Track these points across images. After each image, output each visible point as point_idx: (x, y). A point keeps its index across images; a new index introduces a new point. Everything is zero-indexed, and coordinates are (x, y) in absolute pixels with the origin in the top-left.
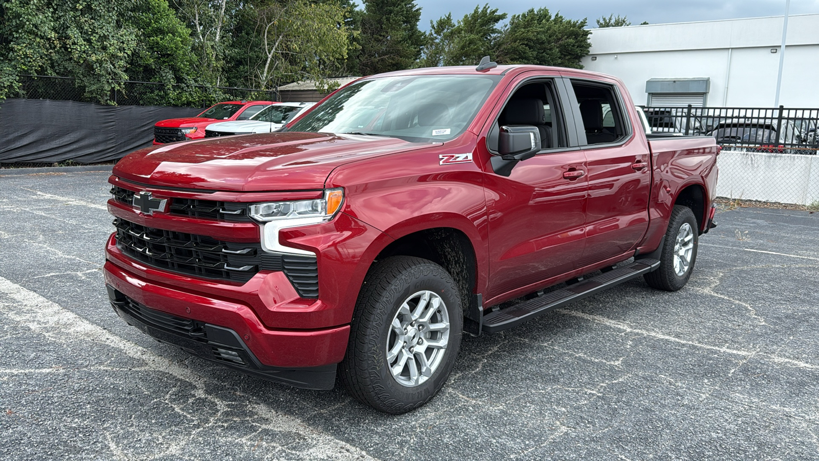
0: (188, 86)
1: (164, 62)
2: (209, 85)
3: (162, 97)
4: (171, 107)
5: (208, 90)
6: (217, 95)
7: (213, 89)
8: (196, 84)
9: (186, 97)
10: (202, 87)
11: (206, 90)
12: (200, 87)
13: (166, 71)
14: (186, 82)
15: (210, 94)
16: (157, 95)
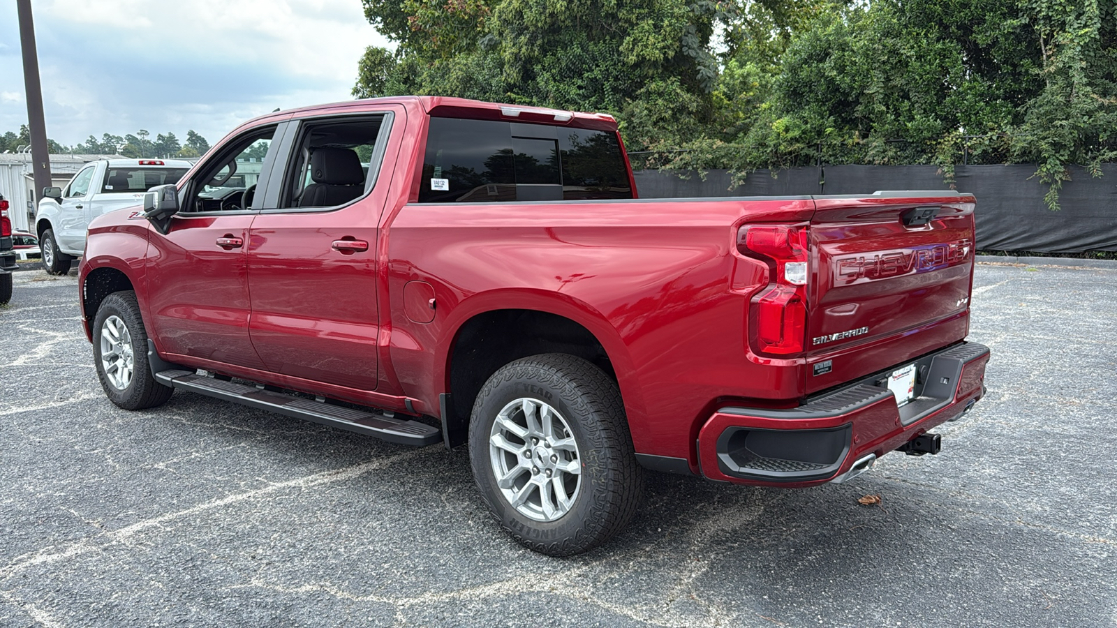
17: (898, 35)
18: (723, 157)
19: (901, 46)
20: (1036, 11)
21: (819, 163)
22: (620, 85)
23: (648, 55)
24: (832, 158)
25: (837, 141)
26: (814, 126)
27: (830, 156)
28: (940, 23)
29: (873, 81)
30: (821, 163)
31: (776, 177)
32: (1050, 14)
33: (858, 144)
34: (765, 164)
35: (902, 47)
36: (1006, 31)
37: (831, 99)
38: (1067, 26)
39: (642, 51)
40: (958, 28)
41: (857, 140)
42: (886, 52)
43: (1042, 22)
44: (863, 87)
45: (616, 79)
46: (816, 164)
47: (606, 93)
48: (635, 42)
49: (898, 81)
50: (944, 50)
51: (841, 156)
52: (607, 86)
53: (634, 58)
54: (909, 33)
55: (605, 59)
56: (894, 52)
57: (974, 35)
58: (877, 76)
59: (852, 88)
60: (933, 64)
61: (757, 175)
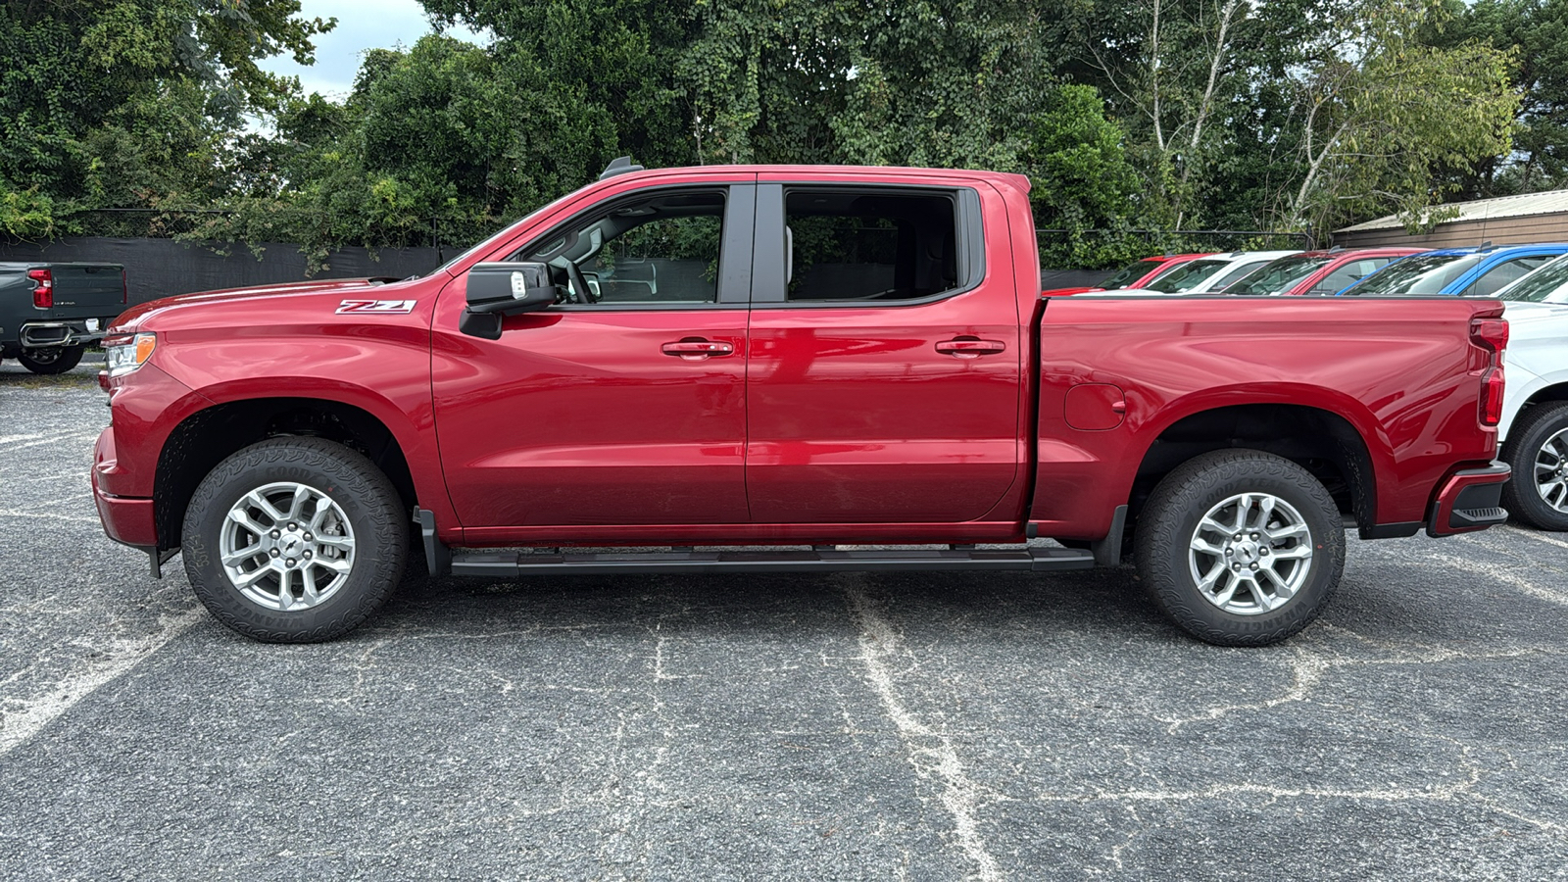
0: (1112, 233)
1: (1071, 194)
2: (1156, 230)
3: (1066, 255)
4: (1078, 272)
5: (1153, 239)
6: (1169, 247)
7: (1164, 235)
8: (1134, 229)
9: (1107, 253)
10: (1144, 233)
11: (1150, 239)
12: (1140, 233)
13: (1072, 209)
14: (1111, 226)
15: (1156, 245)
16: (1056, 251)
17: (543, 88)
18: (286, 225)
19: (546, 103)
20: (697, 84)
21: (435, 244)
22: (75, 97)
23: (136, 58)
24: (454, 238)
25: (462, 216)
26: (429, 193)
27: (451, 235)
28: (589, 80)
29: (513, 142)
30: (438, 244)
31: (377, 259)
32: (712, 90)
33: (489, 221)
34: (357, 242)
35: (549, 105)
36: (663, 103)
37: (448, 159)
38: (729, 107)
39: (123, 49)
40: (608, 89)
41: (487, 218)
42: (528, 107)
43: (702, 98)
44: (501, 150)
45: (67, 87)
46: (432, 245)
47: (51, 107)
48: (112, 34)
49: (543, 147)
50: (595, 115)
51: (465, 237)
52: (53, 96)
53: (111, 59)
54: (555, 88)
55: (47, 53)
56: (537, 109)
57: (628, 101)
58: (518, 137)
59: (484, 148)
60: (585, 131)
61: (342, 255)
